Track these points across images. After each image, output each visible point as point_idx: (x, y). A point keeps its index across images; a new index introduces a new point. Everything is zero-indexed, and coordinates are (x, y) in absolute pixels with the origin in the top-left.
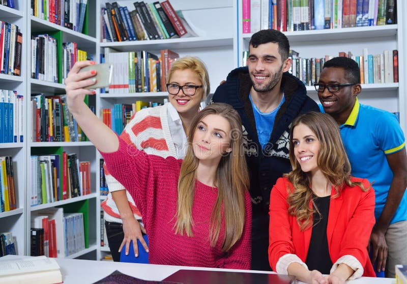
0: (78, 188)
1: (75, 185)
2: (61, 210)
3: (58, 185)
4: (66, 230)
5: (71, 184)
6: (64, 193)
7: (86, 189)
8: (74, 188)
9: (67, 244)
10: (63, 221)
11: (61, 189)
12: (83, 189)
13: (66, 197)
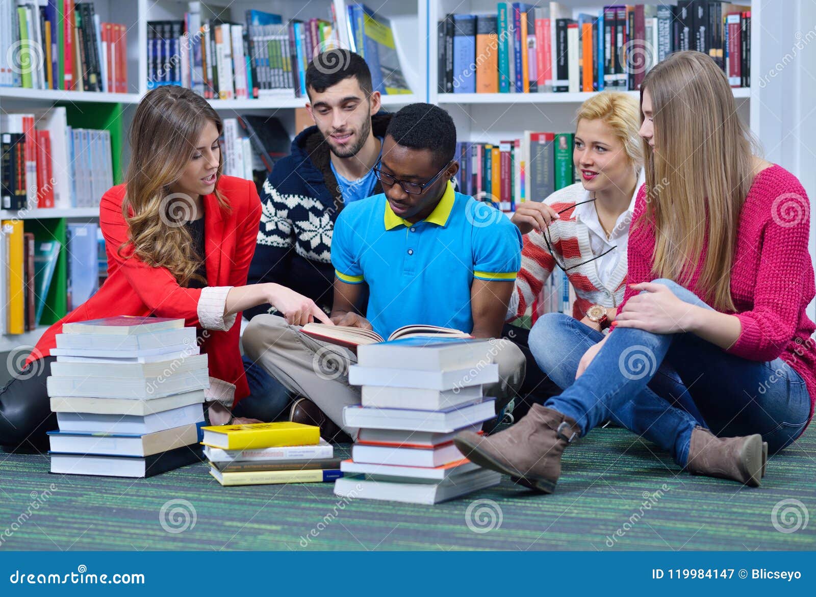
0: (99, 74)
1: (91, 65)
2: (61, 112)
3: (55, 57)
4: (72, 155)
5: (82, 64)
6: (68, 77)
7: (117, 80)
8: (89, 74)
9: (74, 182)
10: (66, 133)
11: (61, 67)
12: (110, 79)
13: (71, 86)
